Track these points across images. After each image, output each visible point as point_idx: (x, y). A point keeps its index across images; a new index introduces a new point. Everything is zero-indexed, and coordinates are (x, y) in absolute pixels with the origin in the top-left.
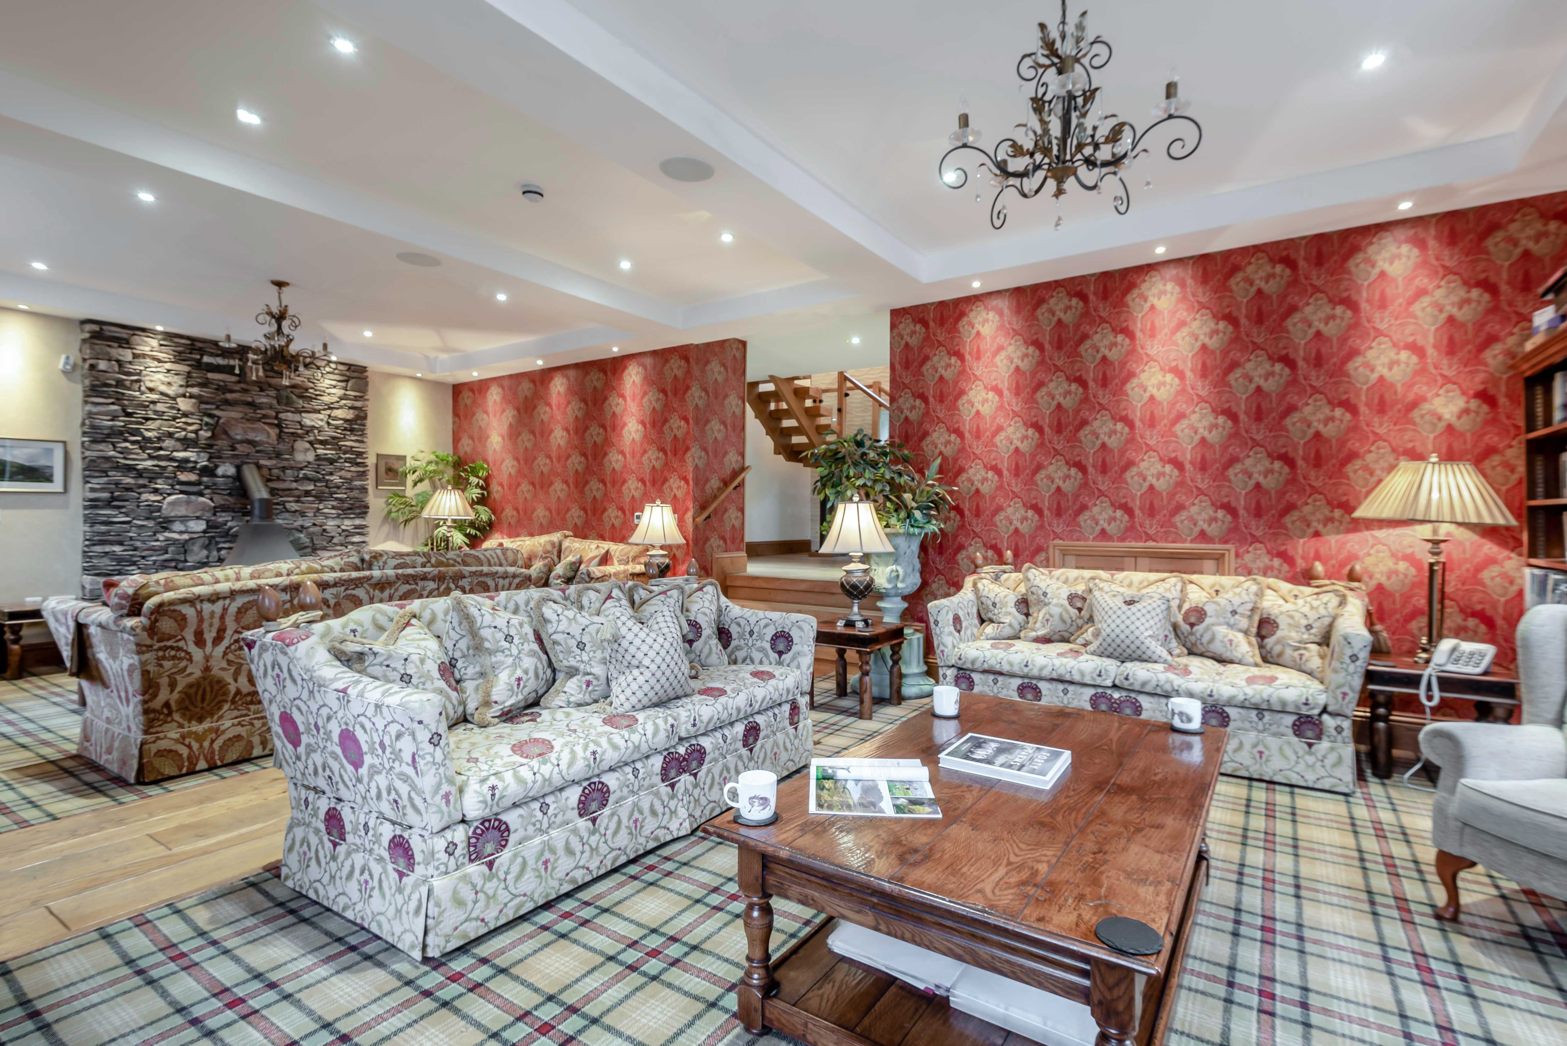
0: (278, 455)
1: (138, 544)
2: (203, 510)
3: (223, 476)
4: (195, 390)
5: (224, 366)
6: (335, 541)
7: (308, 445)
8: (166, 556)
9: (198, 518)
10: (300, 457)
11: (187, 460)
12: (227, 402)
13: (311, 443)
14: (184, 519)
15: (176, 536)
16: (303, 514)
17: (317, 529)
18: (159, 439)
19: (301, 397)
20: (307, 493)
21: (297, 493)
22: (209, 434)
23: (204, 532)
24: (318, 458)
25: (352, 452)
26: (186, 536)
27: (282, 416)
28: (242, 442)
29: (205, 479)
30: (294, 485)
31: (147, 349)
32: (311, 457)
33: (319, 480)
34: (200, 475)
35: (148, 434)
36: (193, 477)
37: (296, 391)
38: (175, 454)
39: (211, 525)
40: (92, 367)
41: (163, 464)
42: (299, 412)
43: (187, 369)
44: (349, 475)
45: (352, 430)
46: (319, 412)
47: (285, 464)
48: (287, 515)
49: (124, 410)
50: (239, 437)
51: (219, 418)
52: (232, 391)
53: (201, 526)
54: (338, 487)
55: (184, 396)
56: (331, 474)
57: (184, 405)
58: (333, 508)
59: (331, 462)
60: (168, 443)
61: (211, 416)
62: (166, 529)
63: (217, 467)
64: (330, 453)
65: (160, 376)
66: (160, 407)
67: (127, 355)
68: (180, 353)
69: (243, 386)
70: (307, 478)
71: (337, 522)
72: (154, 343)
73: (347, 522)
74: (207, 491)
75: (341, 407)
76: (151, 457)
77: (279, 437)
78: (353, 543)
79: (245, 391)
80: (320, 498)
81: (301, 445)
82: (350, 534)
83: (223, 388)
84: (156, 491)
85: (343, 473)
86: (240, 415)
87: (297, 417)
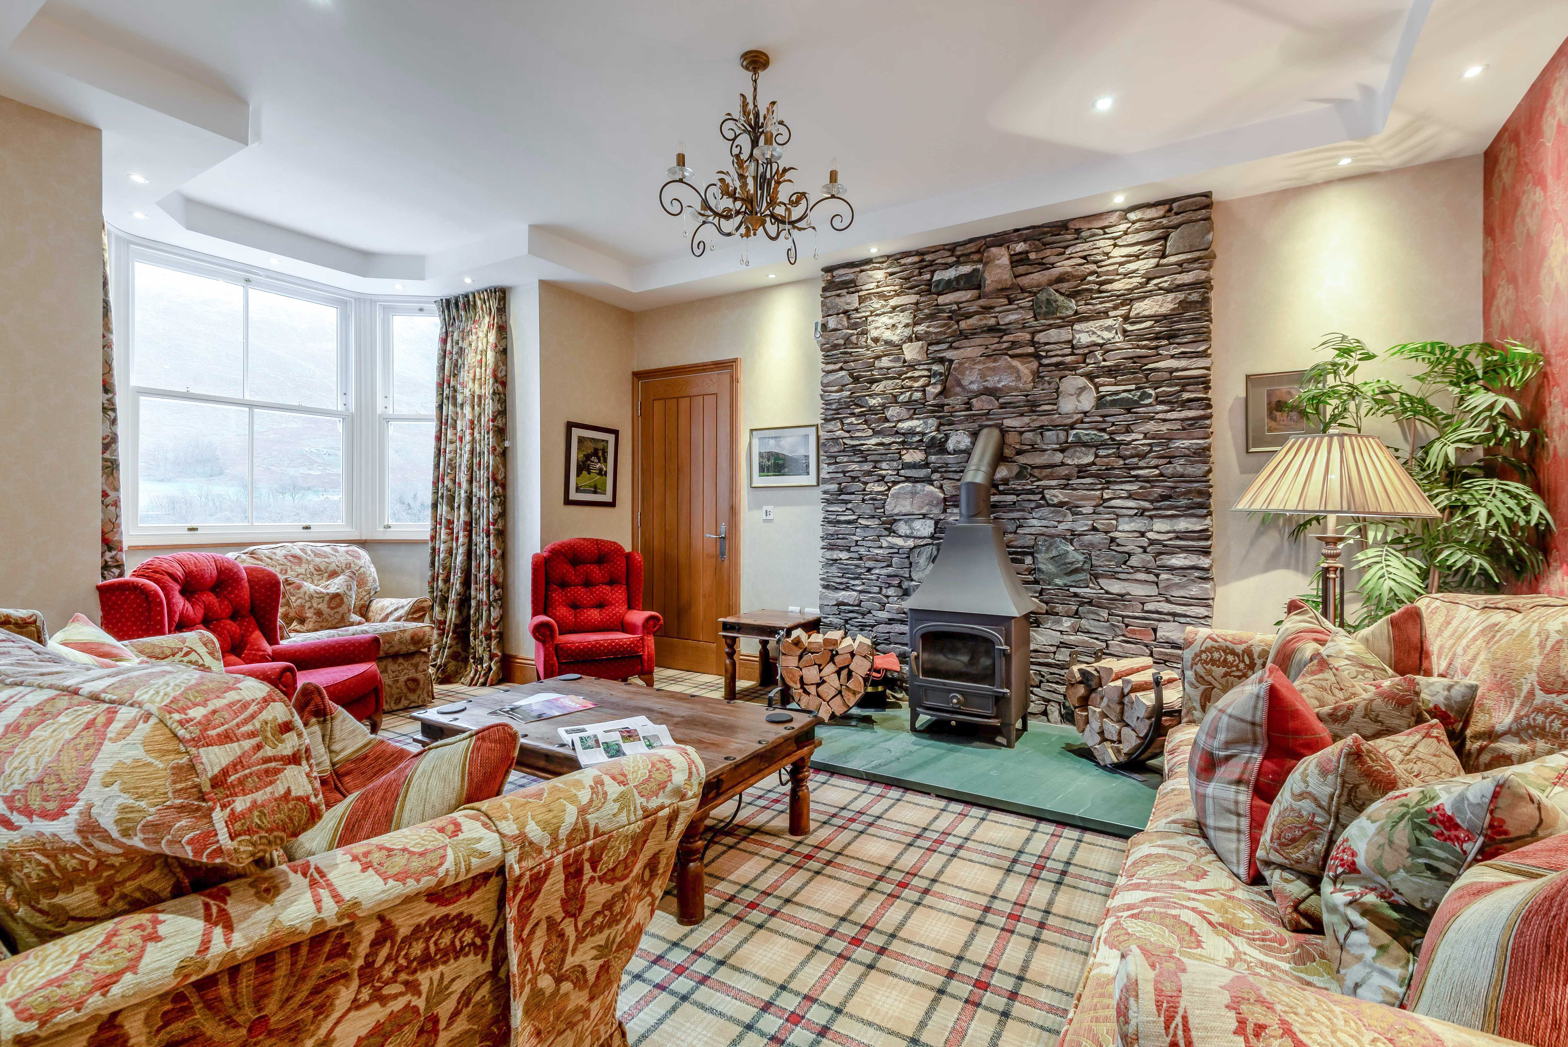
0: (1033, 406)
1: (862, 551)
2: (930, 504)
3: (955, 452)
4: (921, 329)
5: (958, 279)
6: (1134, 561)
7: (1083, 381)
8: (890, 570)
9: (924, 516)
10: (1067, 405)
11: (912, 432)
12: (963, 335)
13: (1090, 377)
14: (909, 517)
15: (899, 542)
16: (1074, 509)
17: (1098, 537)
18: (884, 407)
19: (1073, 295)
20: (1082, 471)
21: (1064, 471)
22: (938, 388)
23: (932, 537)
24: (1101, 401)
25: (1171, 381)
26: (910, 543)
27: (1041, 337)
28: (978, 394)
29: (933, 458)
30: (1058, 457)
31: (873, 285)
32: (1087, 402)
33: (1103, 444)
34: (927, 454)
35: (872, 402)
36: (916, 456)
37: (1065, 286)
38: (900, 425)
39: (939, 527)
40: (824, 326)
41: (887, 440)
42: (1069, 322)
43: (913, 298)
44: (1164, 428)
45: (1171, 337)
46: (1105, 314)
47: (1044, 420)
48: (1045, 511)
49: (851, 375)
50: (974, 387)
51: (951, 361)
52: (968, 316)
53: (925, 528)
54: (1142, 456)
55: (910, 339)
56: (1128, 430)
57: (911, 352)
58: (1131, 496)
59: (1129, 406)
60: (893, 412)
61: (942, 361)
62: (891, 532)
63: (947, 437)
64: (1124, 389)
65: (885, 320)
66: (885, 362)
67: (853, 301)
68: (907, 279)
69: (982, 302)
70: (1081, 443)
71: (1139, 524)
72: (880, 275)
73: (1160, 525)
74: (936, 476)
75: (1149, 294)
76: (876, 433)
77: (1037, 376)
78: (1172, 569)
79: (987, 309)
80: (1105, 478)
81: (1072, 382)
82: (1164, 549)
83: (958, 315)
84: (882, 479)
85: (1151, 426)
86: (980, 351)
87: (1064, 334)
